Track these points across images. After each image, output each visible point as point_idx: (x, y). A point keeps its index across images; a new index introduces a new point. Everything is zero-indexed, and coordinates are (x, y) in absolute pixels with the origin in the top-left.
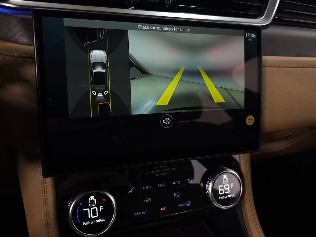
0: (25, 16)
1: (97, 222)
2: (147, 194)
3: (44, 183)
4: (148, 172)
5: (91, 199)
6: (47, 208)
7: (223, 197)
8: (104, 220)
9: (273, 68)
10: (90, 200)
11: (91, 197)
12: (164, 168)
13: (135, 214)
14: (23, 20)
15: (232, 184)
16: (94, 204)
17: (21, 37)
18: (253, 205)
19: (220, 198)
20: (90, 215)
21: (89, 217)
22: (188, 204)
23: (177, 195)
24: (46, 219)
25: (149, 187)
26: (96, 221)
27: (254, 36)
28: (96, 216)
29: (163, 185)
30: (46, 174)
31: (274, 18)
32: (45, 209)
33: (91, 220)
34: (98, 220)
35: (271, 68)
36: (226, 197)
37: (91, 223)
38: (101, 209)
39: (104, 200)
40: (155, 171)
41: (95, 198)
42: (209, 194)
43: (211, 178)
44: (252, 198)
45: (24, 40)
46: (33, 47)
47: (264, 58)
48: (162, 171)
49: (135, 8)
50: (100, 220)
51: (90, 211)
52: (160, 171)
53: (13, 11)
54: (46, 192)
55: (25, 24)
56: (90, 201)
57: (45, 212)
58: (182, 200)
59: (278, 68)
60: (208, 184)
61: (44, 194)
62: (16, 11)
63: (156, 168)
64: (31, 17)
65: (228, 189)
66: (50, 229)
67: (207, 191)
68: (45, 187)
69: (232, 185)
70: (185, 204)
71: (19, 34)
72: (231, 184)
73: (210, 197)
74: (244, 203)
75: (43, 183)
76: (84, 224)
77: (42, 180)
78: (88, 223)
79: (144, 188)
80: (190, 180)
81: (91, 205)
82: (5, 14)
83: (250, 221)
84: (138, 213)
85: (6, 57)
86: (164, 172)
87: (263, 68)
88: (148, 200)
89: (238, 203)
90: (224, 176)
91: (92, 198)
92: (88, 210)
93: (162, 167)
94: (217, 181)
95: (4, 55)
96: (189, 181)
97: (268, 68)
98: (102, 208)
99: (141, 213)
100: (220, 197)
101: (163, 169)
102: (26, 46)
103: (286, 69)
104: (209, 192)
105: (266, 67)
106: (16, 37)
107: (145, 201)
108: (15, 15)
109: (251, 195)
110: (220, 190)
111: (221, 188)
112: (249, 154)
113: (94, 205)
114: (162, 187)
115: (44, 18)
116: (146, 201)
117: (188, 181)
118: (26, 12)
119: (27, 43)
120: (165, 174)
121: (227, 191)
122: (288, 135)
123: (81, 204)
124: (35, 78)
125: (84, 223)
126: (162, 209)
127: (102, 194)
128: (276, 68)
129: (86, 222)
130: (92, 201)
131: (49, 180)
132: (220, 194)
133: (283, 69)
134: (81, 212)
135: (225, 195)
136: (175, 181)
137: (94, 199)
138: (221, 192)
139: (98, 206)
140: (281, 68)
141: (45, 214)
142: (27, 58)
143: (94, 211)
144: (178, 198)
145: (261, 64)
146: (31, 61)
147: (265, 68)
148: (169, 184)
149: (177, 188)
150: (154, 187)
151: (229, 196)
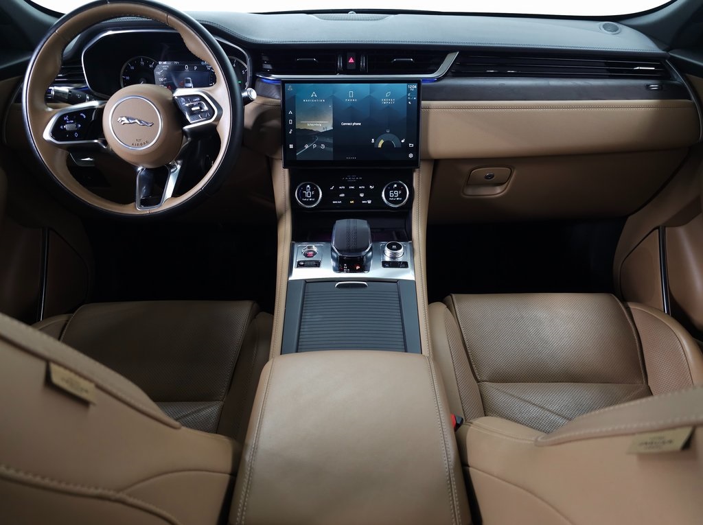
2: (342, 191)
4: (343, 178)
7: (393, 199)
8: (314, 199)
13: (333, 202)
14: (277, 86)
17: (275, 95)
21: (306, 196)
22: (369, 202)
23: (362, 195)
25: (344, 187)
26: (310, 199)
27: (415, 86)
29: (353, 187)
33: (307, 198)
35: (431, 110)
38: (313, 193)
39: (315, 188)
40: (348, 178)
41: (310, 186)
45: (277, 97)
47: (424, 102)
49: (340, 74)
50: (312, 199)
51: (306, 193)
55: (278, 88)
58: (365, 198)
63: (349, 176)
70: (367, 202)
71: (274, 93)
72: (400, 191)
78: (306, 200)
79: (340, 187)
81: (307, 190)
82: (269, 83)
84: (335, 202)
86: (354, 180)
88: (343, 195)
90: (394, 185)
91: (308, 186)
93: (353, 176)
95: (268, 105)
97: (426, 110)
99: (338, 202)
100: (390, 199)
102: (278, 100)
105: (424, 109)
106: (273, 95)
107: (340, 195)
111: (391, 193)
113: (309, 190)
114: (352, 189)
115: (286, 85)
121: (396, 195)
123: (302, 188)
126: (351, 202)
127: (314, 185)
129: (304, 199)
130: (308, 188)
131: (287, 170)
134: (302, 193)
135: (394, 197)
136: (361, 186)
138: (392, 195)
139: (311, 191)
142: (277, 107)
145: (420, 106)
148: (357, 187)
149: (362, 191)
150: (347, 187)
151: (397, 199)
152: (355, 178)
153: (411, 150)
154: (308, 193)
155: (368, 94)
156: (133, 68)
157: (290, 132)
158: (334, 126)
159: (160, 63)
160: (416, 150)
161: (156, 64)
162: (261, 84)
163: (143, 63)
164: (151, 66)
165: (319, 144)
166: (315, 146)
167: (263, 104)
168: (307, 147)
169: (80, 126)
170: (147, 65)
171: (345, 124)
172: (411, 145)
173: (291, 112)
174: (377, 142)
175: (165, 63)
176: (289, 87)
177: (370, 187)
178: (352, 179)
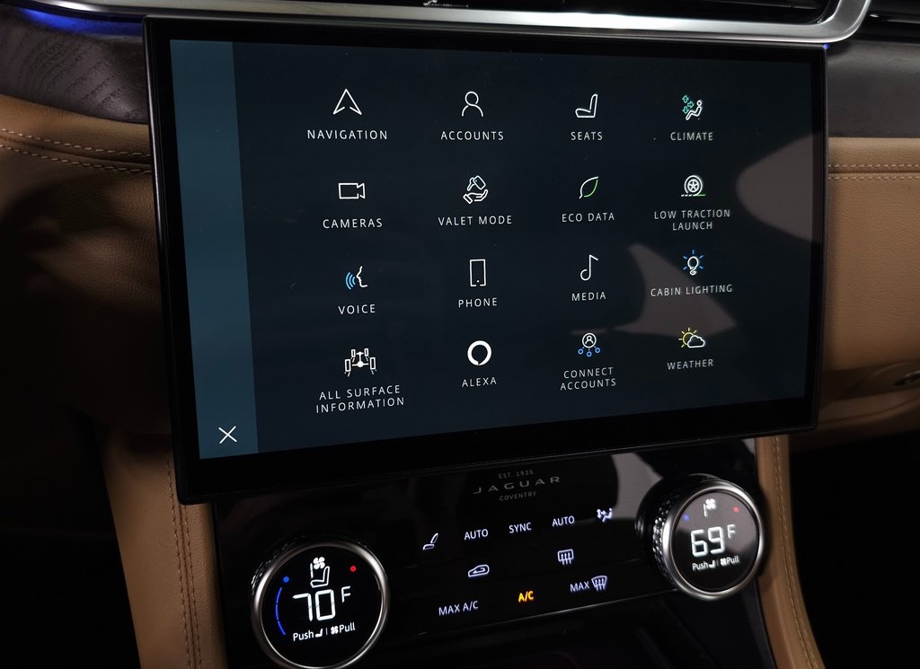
0: (122, 38)
1: (333, 633)
3: (181, 519)
4: (480, 489)
5: (316, 567)
6: (191, 590)
7: (704, 566)
8: (352, 627)
9: (862, 176)
10: (314, 569)
11: (316, 560)
12: (528, 478)
13: (442, 611)
14: (118, 48)
15: (733, 525)
16: (325, 580)
17: (113, 99)
18: (797, 590)
19: (693, 567)
20: (314, 613)
21: (311, 618)
22: (600, 583)
23: (566, 557)
24: (188, 623)
25: (484, 533)
26: (329, 631)
28: (331, 614)
29: (525, 527)
30: (186, 496)
31: (867, 18)
32: (185, 591)
33: (316, 626)
34: (337, 627)
35: (854, 176)
36: (713, 566)
37: (317, 635)
38: (343, 595)
39: (353, 569)
40: (500, 486)
41: (326, 563)
42: (661, 556)
43: (666, 508)
44: (793, 569)
45: (122, 106)
46: (147, 126)
47: (836, 144)
48: (521, 485)
49: (442, 3)
50: (342, 627)
51: (312, 602)
52: (517, 485)
53: (88, 21)
54: (186, 543)
55: (125, 60)
56: (312, 573)
57: (187, 600)
58: (581, 570)
59: (880, 176)
60: (660, 526)
61: (181, 551)
62: (98, 23)
63: (502, 476)
64: (139, 40)
65: (721, 540)
66: (199, 650)
67: (655, 545)
68: (184, 531)
69: (732, 529)
70: (591, 585)
71: (107, 90)
72: (729, 526)
73: (664, 565)
74: (768, 584)
75: (178, 520)
76: (297, 639)
77: (177, 509)
78: (309, 635)
79: (467, 536)
80: (604, 513)
81: (315, 584)
82: (67, 33)
83: (785, 637)
84: (451, 609)
85: (72, 157)
86: (527, 490)
87: (829, 177)
88: (479, 571)
89: (751, 583)
90: (708, 501)
91: (319, 563)
92: (306, 598)
93: (522, 473)
94: (685, 517)
95: (64, 152)
96: (603, 516)
97: (846, 176)
98: (346, 591)
99: (461, 608)
100: (695, 566)
101: (524, 479)
102: (127, 125)
103: (902, 176)
104: (661, 548)
105: (839, 172)
106: (99, 98)
107: (471, 573)
108: (93, 35)
109: (791, 558)
110: (695, 544)
111: (698, 538)
112: (786, 437)
113: (325, 582)
114: (521, 533)
115: (175, 44)
116: (474, 573)
117: (599, 516)
118: (125, 25)
119: (128, 115)
120: (530, 494)
121: (717, 546)
122: (908, 375)
123: (286, 579)
124: (154, 218)
125: (295, 636)
126: (521, 597)
127: (349, 551)
128: (870, 176)
129: (300, 633)
130: (319, 573)
131: (195, 513)
132: (696, 554)
133: (894, 176)
134: (288, 603)
135: (709, 558)
136: (559, 516)
137: (323, 565)
138: (700, 548)
139: (335, 585)
140: (887, 176)
141: (187, 607)
142: (130, 162)
143: (325, 599)
144: (568, 566)
145: (824, 163)
146: (142, 170)
147: (837, 177)
148: (541, 524)
149: (564, 538)
150: (499, 531)
151: (724, 562)
152: (533, 479)
154: (320, 599)
162: (18, 33)
167: (37, 146)
177: (600, 513)
178: (518, 490)
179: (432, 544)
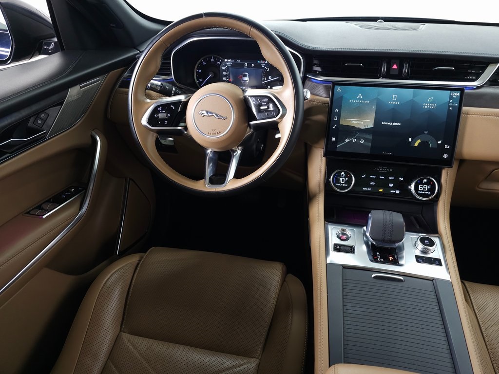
2: (373, 180)
4: (375, 169)
7: (421, 192)
8: (347, 185)
14: (326, 86)
15: (430, 186)
19: (419, 192)
22: (398, 192)
23: (391, 185)
25: (374, 177)
26: (343, 185)
27: (458, 94)
29: (383, 178)
30: (325, 155)
33: (341, 183)
38: (346, 180)
39: (349, 176)
40: (379, 169)
46: (329, 98)
47: (465, 108)
50: (345, 185)
51: (341, 180)
55: (327, 88)
58: (394, 188)
59: (481, 116)
63: (380, 167)
65: (426, 188)
70: (395, 192)
74: (439, 202)
76: (337, 185)
78: (339, 185)
79: (371, 176)
82: (318, 83)
84: (365, 189)
88: (373, 183)
90: (425, 180)
91: (343, 173)
93: (385, 168)
94: (418, 182)
99: (368, 189)
102: (326, 98)
110: (420, 187)
111: (421, 186)
116: (371, 183)
120: (385, 172)
121: (425, 189)
123: (337, 175)
126: (380, 190)
127: (348, 173)
130: (343, 175)
134: (336, 178)
135: (423, 191)
136: (391, 177)
138: (421, 189)
139: (345, 178)
142: (325, 104)
143: (343, 180)
144: (391, 187)
148: (387, 178)
149: (391, 181)
150: (378, 177)
151: (426, 193)
152: (387, 169)
153: (446, 151)
154: (342, 179)
155: (412, 98)
156: (205, 64)
157: (334, 127)
158: (375, 124)
159: (226, 60)
160: (451, 152)
161: (223, 61)
162: (310, 83)
163: (212, 60)
164: (218, 63)
165: (359, 139)
166: (355, 140)
168: (347, 140)
169: (169, 115)
170: (216, 62)
171: (385, 123)
172: (447, 147)
173: (337, 110)
174: (414, 141)
175: (229, 60)
176: (338, 89)
177: (400, 178)
178: (383, 170)
179: (364, 176)
